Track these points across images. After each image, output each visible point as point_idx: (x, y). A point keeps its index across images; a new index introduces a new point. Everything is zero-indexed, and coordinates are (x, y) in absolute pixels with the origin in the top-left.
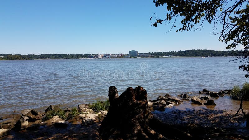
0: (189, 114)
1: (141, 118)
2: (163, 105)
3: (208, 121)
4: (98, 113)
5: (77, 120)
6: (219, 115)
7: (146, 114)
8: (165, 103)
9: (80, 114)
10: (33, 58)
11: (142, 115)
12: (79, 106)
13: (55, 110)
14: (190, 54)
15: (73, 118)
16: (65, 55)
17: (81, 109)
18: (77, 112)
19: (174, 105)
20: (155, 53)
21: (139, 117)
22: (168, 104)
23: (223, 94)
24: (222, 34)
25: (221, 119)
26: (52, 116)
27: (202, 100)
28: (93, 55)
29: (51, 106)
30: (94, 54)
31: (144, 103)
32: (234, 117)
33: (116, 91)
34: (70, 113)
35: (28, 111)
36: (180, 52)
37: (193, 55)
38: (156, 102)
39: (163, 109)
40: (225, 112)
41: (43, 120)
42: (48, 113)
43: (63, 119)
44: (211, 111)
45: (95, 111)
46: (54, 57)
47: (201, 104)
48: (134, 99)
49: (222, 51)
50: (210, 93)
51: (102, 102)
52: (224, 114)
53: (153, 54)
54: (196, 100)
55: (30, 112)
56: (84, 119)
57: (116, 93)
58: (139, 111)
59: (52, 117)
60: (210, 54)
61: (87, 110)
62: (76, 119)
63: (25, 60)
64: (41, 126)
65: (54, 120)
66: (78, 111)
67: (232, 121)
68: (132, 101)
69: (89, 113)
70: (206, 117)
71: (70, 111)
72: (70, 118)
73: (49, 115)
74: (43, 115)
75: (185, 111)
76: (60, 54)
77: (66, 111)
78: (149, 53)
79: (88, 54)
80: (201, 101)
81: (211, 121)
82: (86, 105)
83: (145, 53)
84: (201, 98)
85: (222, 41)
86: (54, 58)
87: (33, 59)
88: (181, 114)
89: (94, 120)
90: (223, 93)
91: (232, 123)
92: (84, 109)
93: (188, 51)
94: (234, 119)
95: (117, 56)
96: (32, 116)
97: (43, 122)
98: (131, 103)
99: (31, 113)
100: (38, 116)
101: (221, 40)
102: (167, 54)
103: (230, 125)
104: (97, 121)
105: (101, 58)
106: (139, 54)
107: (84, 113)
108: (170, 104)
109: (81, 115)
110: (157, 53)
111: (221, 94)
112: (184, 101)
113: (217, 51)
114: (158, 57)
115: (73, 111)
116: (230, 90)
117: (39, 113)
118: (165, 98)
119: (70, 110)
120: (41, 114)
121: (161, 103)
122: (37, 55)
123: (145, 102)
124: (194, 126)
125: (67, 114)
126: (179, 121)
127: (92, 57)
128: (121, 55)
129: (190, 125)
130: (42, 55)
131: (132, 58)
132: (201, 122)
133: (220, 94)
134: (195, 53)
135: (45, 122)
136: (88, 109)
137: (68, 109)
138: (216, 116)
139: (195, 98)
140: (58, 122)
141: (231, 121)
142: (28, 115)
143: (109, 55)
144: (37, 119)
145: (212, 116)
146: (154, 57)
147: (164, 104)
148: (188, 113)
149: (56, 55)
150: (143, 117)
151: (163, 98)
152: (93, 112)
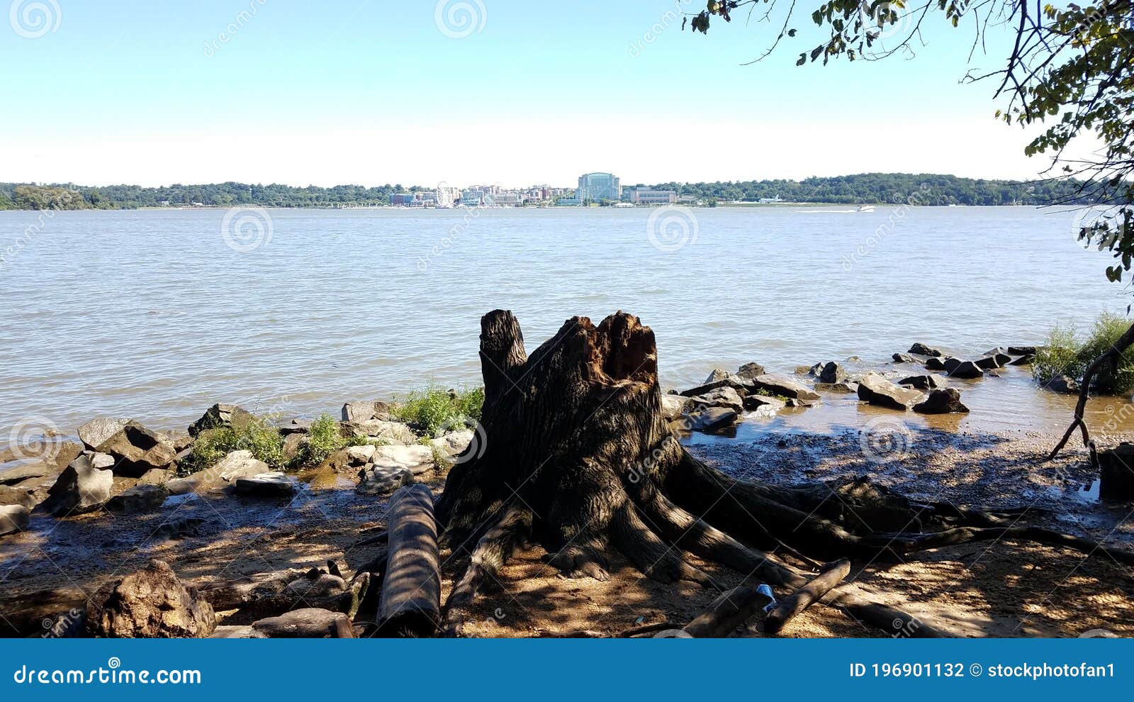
0: (844, 451)
1: (628, 454)
2: (731, 410)
3: (930, 477)
4: (434, 441)
5: (336, 473)
6: (980, 453)
7: (652, 438)
8: (740, 403)
9: (352, 444)
10: (136, 203)
11: (631, 443)
12: (344, 410)
13: (235, 426)
14: (859, 194)
15: (318, 464)
16: (281, 189)
17: (357, 425)
18: (337, 437)
19: (781, 412)
20: (698, 186)
21: (619, 449)
22: (752, 405)
23: (1001, 365)
24: (1010, 74)
25: (986, 472)
26: (220, 453)
27: (905, 390)
28: (413, 189)
29: (215, 410)
30: (419, 189)
31: (644, 388)
32: (1047, 465)
33: (513, 333)
34: (305, 439)
35: (113, 428)
36: (813, 182)
37: (871, 197)
38: (697, 399)
39: (726, 426)
40: (1007, 440)
41: (179, 470)
42: (204, 437)
43: (273, 465)
44: (945, 439)
45: (419, 435)
46: (229, 197)
47: (901, 408)
48: (597, 369)
49: (1004, 184)
50: (942, 360)
51: (453, 396)
52: (1000, 451)
53: (687, 190)
54: (876, 390)
55: (121, 433)
56: (368, 466)
57: (513, 339)
58: (621, 425)
59: (224, 456)
60: (948, 194)
61: (384, 426)
62: (333, 466)
63: (97, 210)
64: (172, 493)
65: (232, 470)
66: (341, 432)
67: (1038, 480)
68: (586, 377)
69: (391, 441)
70: (922, 461)
71: (303, 431)
72: (304, 460)
73: (209, 448)
74: (179, 450)
75: (827, 439)
76: (260, 186)
77: (285, 432)
78: (673, 187)
79: (388, 187)
80: (901, 394)
81: (946, 478)
82: (379, 405)
83: (655, 184)
84: (901, 383)
85: (1008, 117)
86: (233, 203)
87: (134, 207)
88: (808, 450)
89: (412, 470)
90: (1002, 360)
91: (1035, 487)
92: (369, 422)
93: (850, 179)
94: (1049, 473)
95: (524, 198)
96: (132, 453)
97: (181, 476)
98: (582, 387)
99: (124, 436)
100: (156, 450)
101: (1002, 116)
102: (753, 193)
103: (1025, 495)
104: (428, 476)
105: (451, 206)
106: (625, 188)
107: (369, 439)
108: (761, 407)
109: (356, 451)
110: (708, 187)
111: (991, 364)
112: (823, 394)
113: (980, 182)
114: (712, 205)
115: (318, 432)
116: (1033, 350)
117: (160, 438)
118: (738, 380)
119: (303, 426)
120: (171, 445)
121: (721, 400)
122: (151, 190)
123: (648, 382)
124: (866, 493)
125: (292, 442)
126: (798, 479)
127: (406, 201)
128: (540, 194)
129: (849, 491)
130: (174, 187)
131: (594, 206)
132: (898, 481)
133: (987, 364)
134: (882, 188)
135: (191, 478)
136: (387, 425)
137: (294, 423)
138: (965, 456)
139: (875, 384)
140: (249, 478)
141: (1034, 480)
142: (113, 448)
143: (486, 190)
144: (152, 463)
145: (947, 459)
146: (693, 203)
147: (735, 406)
148: (842, 445)
149: (241, 187)
150: (636, 449)
151: (731, 378)
152: (411, 437)
